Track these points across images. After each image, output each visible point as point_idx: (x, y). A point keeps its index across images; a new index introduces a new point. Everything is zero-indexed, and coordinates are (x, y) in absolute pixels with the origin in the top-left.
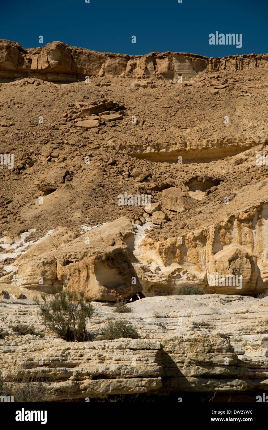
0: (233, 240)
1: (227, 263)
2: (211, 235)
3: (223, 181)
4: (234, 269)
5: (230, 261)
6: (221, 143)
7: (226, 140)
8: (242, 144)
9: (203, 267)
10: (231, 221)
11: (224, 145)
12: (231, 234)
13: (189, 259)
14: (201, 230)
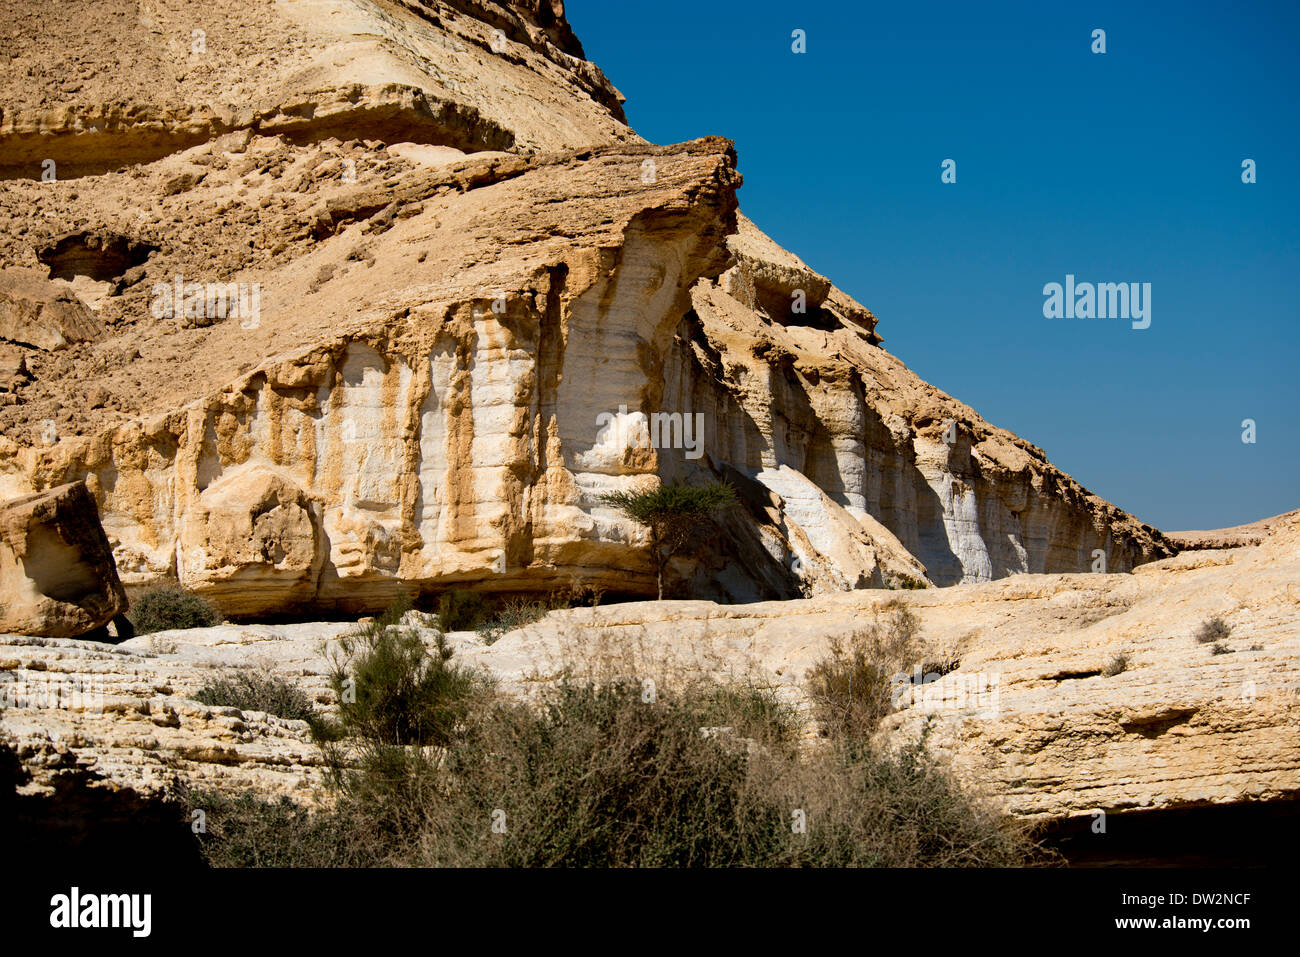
0: (254, 450)
1: (248, 521)
2: (193, 432)
3: (158, 249)
4: (265, 540)
5: (255, 515)
6: (110, 122)
7: (129, 108)
8: (176, 125)
9: (166, 531)
10: (251, 391)
11: (120, 126)
12: (249, 431)
13: (124, 505)
14: (163, 416)
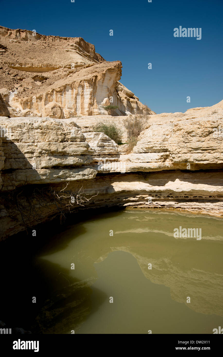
0: (53, 100)
1: (51, 109)
2: (44, 97)
3: (48, 78)
4: (53, 112)
5: (52, 108)
6: (47, 66)
7: (49, 64)
8: (55, 67)
9: (40, 111)
10: (52, 92)
11: (48, 67)
12: (52, 97)
13: (34, 107)
14: (40, 95)
